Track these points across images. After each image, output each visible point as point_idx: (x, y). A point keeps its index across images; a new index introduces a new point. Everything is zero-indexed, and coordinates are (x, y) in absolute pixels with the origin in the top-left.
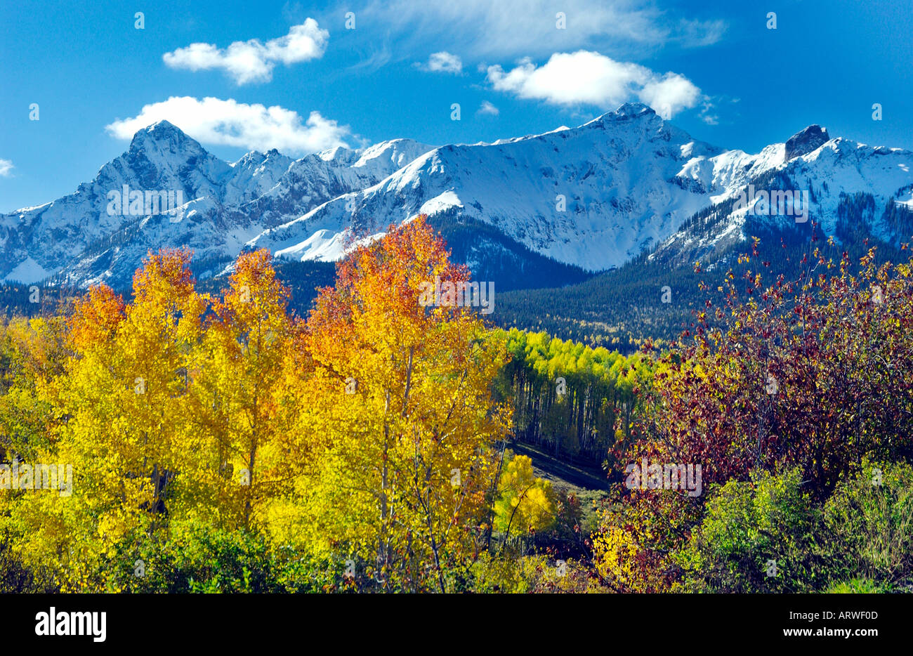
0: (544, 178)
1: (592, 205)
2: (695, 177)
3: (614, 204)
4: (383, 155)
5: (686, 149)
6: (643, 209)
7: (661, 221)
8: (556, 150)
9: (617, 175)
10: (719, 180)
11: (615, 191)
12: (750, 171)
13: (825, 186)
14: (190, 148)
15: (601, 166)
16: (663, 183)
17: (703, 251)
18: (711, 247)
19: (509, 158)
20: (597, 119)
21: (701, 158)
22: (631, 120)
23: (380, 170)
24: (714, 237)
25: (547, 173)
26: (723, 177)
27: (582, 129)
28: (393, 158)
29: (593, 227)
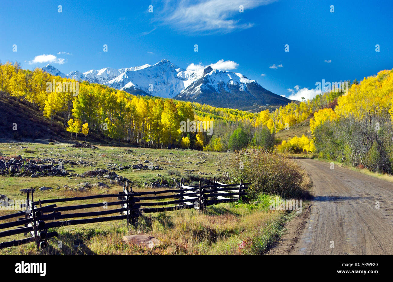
0: (148, 78)
1: (160, 83)
2: (181, 76)
3: (164, 83)
4: (105, 72)
5: (178, 70)
6: (171, 84)
7: (175, 86)
8: (150, 71)
9: (164, 76)
10: (186, 77)
11: (164, 80)
12: (193, 75)
13: (214, 80)
14: (57, 71)
15: (160, 74)
16: (174, 78)
17: (192, 95)
18: (194, 94)
19: (140, 73)
20: (157, 63)
21: (182, 72)
22: (165, 63)
23: (105, 75)
24: (194, 92)
25: (149, 76)
26: (187, 76)
27: (154, 66)
28: (107, 72)
29: (161, 89)
